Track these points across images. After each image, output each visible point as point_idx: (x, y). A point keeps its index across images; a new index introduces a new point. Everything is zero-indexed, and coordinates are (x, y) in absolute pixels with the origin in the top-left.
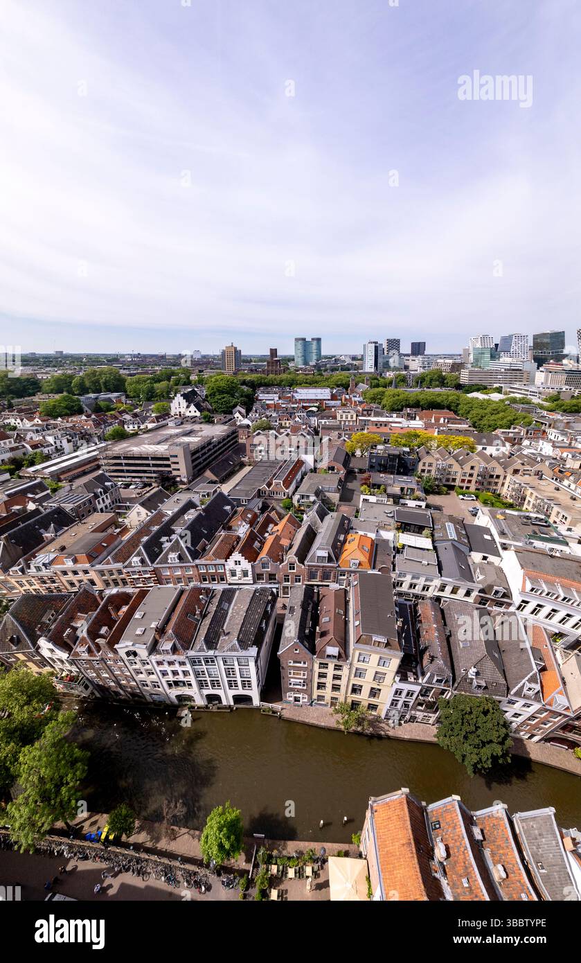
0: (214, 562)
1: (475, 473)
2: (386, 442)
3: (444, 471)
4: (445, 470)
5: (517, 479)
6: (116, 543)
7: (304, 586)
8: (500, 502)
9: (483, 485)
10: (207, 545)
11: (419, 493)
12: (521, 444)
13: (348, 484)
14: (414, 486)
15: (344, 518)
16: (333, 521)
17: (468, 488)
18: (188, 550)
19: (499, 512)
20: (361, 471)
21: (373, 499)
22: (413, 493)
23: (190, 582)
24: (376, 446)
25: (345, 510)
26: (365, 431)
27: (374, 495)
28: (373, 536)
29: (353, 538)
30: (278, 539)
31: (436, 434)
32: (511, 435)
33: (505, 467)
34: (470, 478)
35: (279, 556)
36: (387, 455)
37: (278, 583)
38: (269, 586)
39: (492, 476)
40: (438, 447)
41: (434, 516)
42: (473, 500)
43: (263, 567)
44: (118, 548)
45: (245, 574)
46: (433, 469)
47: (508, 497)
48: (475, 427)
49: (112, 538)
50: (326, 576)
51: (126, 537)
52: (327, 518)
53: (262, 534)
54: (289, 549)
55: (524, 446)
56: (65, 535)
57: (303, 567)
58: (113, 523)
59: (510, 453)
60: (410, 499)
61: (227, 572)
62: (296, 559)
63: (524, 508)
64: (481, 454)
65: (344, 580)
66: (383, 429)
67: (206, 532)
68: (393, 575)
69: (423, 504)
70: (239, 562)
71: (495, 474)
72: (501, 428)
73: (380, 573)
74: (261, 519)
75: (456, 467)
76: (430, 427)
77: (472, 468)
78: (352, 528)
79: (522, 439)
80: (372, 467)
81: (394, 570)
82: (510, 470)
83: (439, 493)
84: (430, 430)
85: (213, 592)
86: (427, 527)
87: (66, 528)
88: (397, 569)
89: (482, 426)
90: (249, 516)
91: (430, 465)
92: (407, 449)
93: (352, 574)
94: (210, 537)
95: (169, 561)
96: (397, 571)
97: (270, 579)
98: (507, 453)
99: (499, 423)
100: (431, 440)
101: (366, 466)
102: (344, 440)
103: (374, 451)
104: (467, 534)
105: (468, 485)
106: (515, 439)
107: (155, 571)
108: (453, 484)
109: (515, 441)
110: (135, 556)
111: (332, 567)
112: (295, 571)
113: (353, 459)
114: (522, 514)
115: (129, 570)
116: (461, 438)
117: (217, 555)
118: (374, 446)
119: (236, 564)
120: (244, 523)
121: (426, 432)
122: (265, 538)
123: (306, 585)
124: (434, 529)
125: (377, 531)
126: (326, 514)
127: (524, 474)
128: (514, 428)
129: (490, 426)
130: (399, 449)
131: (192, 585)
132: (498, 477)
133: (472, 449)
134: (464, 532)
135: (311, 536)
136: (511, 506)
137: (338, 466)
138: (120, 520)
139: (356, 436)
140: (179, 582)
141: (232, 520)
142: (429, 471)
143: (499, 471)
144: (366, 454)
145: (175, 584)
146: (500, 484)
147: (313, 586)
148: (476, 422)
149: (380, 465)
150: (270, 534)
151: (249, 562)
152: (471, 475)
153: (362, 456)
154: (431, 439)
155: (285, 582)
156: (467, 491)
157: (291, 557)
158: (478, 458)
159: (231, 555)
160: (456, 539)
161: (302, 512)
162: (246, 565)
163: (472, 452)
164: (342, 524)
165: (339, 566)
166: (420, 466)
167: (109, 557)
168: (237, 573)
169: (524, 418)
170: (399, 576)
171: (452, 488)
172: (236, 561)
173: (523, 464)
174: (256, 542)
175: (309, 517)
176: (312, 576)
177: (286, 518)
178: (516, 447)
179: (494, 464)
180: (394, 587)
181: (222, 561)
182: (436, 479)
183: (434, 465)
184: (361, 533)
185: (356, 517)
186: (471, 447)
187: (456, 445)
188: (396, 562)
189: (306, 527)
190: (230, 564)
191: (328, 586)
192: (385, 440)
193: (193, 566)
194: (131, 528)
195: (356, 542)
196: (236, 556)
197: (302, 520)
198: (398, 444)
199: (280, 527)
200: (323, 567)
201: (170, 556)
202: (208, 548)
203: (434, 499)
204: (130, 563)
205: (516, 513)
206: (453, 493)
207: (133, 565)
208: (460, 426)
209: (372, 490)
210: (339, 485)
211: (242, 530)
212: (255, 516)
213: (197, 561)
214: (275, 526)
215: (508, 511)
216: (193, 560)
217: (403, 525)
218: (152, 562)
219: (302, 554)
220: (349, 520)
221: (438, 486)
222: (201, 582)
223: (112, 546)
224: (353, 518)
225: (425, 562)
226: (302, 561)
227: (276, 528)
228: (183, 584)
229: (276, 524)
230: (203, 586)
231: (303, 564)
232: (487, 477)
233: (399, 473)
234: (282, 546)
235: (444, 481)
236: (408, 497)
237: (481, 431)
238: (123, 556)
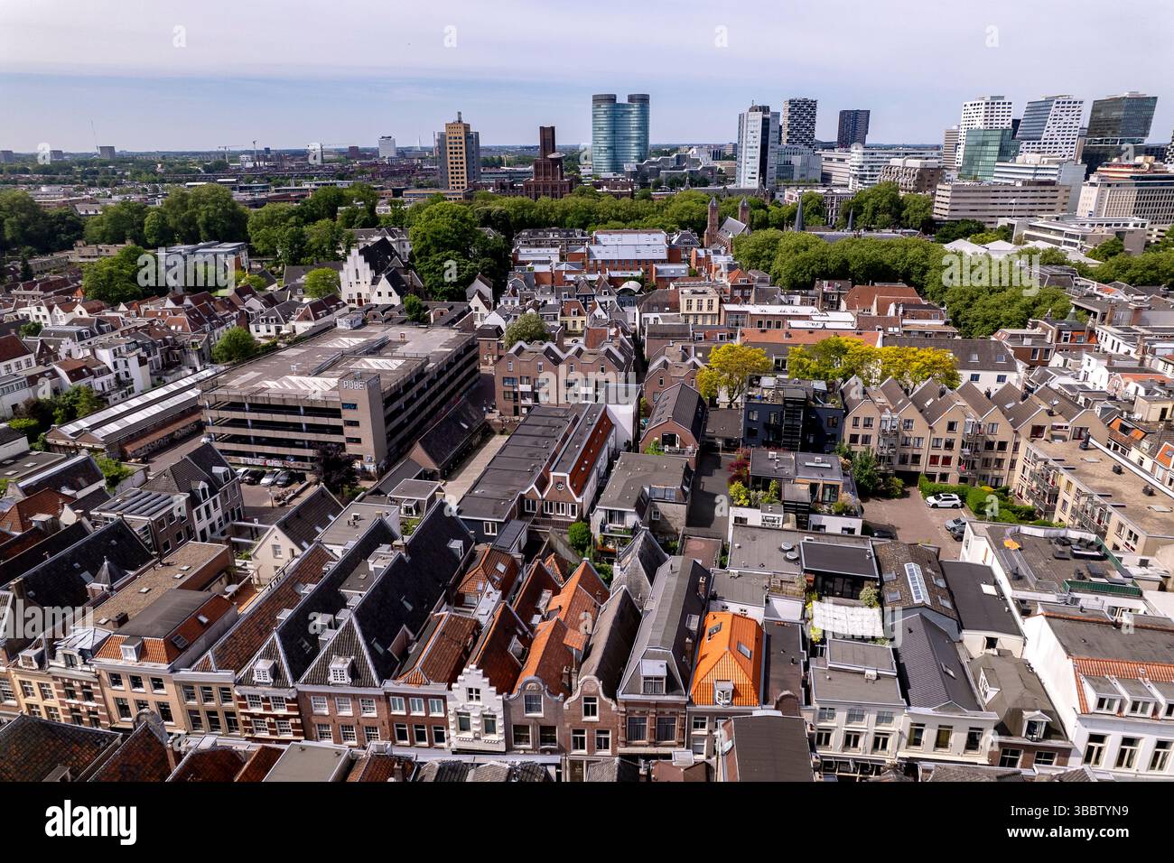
0: (424, 690)
1: (957, 438)
2: (779, 368)
3: (896, 437)
4: (897, 434)
5: (1040, 449)
6: (227, 618)
7: (617, 760)
8: (1008, 508)
9: (973, 468)
10: (410, 643)
11: (847, 498)
12: (1045, 364)
13: (704, 479)
14: (838, 480)
15: (698, 571)
16: (674, 580)
17: (944, 477)
18: (370, 654)
19: (1008, 532)
20: (731, 445)
21: (754, 517)
22: (836, 497)
23: (369, 738)
24: (758, 379)
25: (699, 547)
26: (737, 342)
27: (757, 507)
28: (757, 613)
29: (716, 623)
30: (559, 630)
31: (879, 345)
32: (1027, 342)
33: (1015, 419)
34: (948, 453)
35: (561, 678)
36: (780, 402)
37: (561, 751)
38: (539, 759)
39: (990, 445)
40: (884, 376)
41: (881, 553)
42: (955, 506)
43: (529, 708)
44: (230, 632)
45: (489, 727)
46: (874, 433)
47: (1024, 494)
48: (957, 325)
49: (219, 607)
50: (662, 733)
51: (247, 608)
52: (663, 571)
53: (527, 618)
54: (584, 659)
55: (1053, 369)
56: (128, 590)
57: (614, 707)
58: (222, 569)
59: (1026, 387)
60: (830, 513)
61: (451, 719)
62: (599, 684)
63: (1055, 520)
64: (969, 393)
65: (702, 738)
66: (775, 336)
67: (410, 607)
68: (808, 717)
69: (856, 524)
70: (478, 691)
71: (997, 439)
72: (1008, 325)
73: (779, 714)
74: (525, 578)
75: (919, 428)
76: (867, 328)
77: (951, 426)
78: (714, 597)
79: (1048, 350)
80: (750, 433)
81: (808, 702)
82: (1025, 429)
83: (887, 495)
84: (867, 333)
85: (419, 769)
86: (869, 579)
87: (132, 573)
88: (814, 698)
89: (969, 322)
90: (501, 568)
91: (868, 424)
92: (820, 385)
93: (721, 722)
94: (419, 622)
95: (331, 679)
96: (815, 705)
97: (544, 740)
98: (1019, 387)
99: (1005, 313)
100: (869, 361)
101: (739, 433)
102: (695, 366)
103: (755, 392)
104: (948, 588)
105: (945, 470)
106: (1035, 351)
107: (300, 702)
108: (914, 469)
109: (1035, 358)
110: (262, 657)
111: (676, 705)
112: (595, 718)
113: (712, 414)
114: (1053, 532)
115: (247, 690)
116: (929, 354)
117: (432, 672)
118: (754, 381)
119: (471, 697)
120: (490, 588)
121: (858, 339)
122: (532, 628)
123: (622, 756)
124: (882, 583)
125: (767, 601)
126: (660, 561)
127: (1053, 437)
128: (1035, 326)
129: (986, 322)
130: (805, 384)
131: (373, 746)
132: (1002, 446)
133: (951, 379)
134: (942, 584)
135: (629, 620)
136: (1029, 516)
137: (683, 432)
138: (239, 563)
139: (719, 353)
140: (346, 737)
141: (467, 577)
142: (866, 439)
143: (1003, 433)
144: (738, 400)
145: (338, 741)
146: (1006, 465)
147: (635, 757)
148: (958, 313)
149: (767, 426)
150: (543, 619)
151: (499, 693)
152: (949, 445)
153: (730, 406)
154: (868, 357)
155: (576, 748)
156: (943, 484)
157: (587, 680)
158: (962, 403)
159: (460, 673)
160: (928, 602)
161: (611, 557)
162: (491, 701)
163: (951, 389)
164: (693, 587)
165: (691, 702)
166: (848, 429)
167: (209, 653)
168: (473, 722)
169: (1054, 300)
170: (821, 717)
171: (912, 479)
172: (470, 690)
173: (1050, 413)
174: (515, 639)
175: (625, 569)
176: (633, 732)
177: (578, 573)
178: (1037, 371)
179: (994, 414)
180: (813, 749)
181: (440, 688)
182: (880, 458)
183: (876, 424)
184: (734, 608)
185: (723, 566)
186: (948, 375)
187: (919, 371)
188: (812, 681)
189: (620, 595)
190: (458, 697)
191: (669, 756)
192: (777, 361)
193: (378, 698)
194: (260, 585)
195: (725, 631)
196: (472, 675)
197: (609, 580)
198: (804, 372)
199: (563, 599)
200: (657, 705)
201: (333, 666)
202: (412, 650)
203: (881, 511)
204: (251, 673)
205: (1040, 532)
206: (916, 492)
207: (255, 678)
208: (927, 322)
209: (753, 493)
210: (685, 483)
211: (486, 606)
212: (514, 569)
213: (390, 685)
214: (554, 595)
215: (1026, 530)
216: (381, 680)
217: (820, 579)
218: (296, 677)
219: (611, 674)
220: (707, 574)
221: (884, 476)
222: (394, 742)
223: (218, 625)
224: (715, 570)
225: (871, 673)
226: (611, 691)
227: (557, 601)
228: (355, 743)
229: (557, 591)
230: (397, 752)
231: (614, 698)
232: (981, 448)
233: (806, 448)
234: (567, 649)
235: (896, 461)
236: (826, 508)
237: (968, 335)
238: (235, 657)
